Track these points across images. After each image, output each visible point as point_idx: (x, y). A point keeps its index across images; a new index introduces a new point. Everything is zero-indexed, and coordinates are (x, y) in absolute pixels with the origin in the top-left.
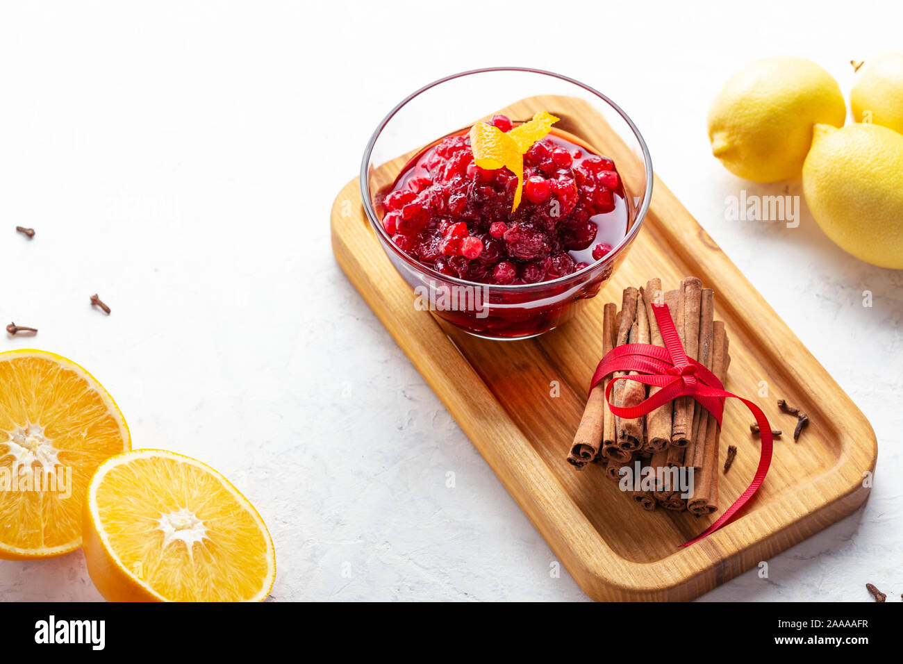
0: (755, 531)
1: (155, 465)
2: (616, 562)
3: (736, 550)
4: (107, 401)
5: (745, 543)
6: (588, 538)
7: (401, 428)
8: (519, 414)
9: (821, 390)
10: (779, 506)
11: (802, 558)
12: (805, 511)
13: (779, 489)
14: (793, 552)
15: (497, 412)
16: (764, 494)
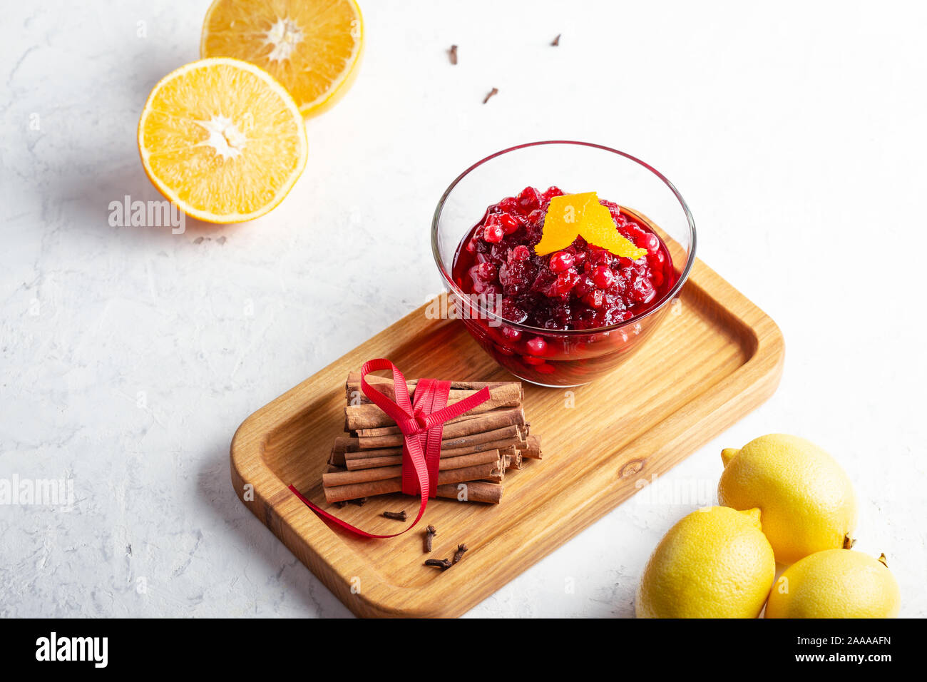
0: (304, 527)
1: (282, 112)
2: (258, 433)
3: (282, 516)
4: (341, 78)
5: (291, 521)
6: (280, 412)
7: (404, 302)
8: (419, 366)
9: (469, 565)
10: (335, 543)
11: (311, 592)
12: (332, 562)
13: (370, 556)
14: (317, 584)
15: (402, 338)
16: (362, 546)
